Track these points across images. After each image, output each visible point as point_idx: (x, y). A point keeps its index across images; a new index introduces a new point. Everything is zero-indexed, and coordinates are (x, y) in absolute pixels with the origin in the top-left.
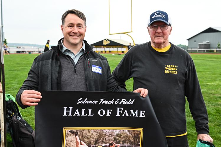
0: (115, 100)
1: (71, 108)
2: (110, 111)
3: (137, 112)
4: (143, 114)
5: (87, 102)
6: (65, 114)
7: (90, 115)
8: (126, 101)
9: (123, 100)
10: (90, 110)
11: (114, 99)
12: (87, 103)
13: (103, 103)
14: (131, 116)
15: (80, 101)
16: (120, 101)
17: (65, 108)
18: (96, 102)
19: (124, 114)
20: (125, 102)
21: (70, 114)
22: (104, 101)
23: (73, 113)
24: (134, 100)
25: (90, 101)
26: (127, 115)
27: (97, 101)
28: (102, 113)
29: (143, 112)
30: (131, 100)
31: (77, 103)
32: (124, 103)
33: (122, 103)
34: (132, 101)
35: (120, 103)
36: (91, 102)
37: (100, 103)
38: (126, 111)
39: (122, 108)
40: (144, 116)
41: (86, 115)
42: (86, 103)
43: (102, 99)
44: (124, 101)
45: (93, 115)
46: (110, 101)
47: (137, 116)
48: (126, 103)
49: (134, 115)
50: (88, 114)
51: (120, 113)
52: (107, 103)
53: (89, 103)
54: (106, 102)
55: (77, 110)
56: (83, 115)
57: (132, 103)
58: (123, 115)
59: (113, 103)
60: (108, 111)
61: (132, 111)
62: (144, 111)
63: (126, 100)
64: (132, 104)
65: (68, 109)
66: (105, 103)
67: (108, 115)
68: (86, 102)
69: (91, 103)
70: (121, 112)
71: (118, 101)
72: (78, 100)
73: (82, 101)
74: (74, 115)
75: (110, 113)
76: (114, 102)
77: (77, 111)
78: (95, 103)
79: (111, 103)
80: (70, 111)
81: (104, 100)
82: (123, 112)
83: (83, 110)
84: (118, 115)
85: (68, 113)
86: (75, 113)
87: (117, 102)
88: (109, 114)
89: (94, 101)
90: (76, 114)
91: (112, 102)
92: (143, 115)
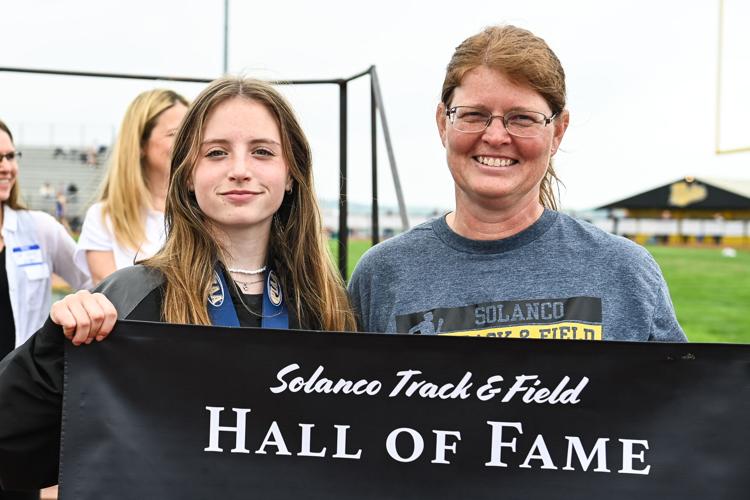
0: (478, 381)
1: (241, 414)
2: (449, 440)
3: (601, 445)
4: (641, 456)
5: (326, 386)
6: (214, 446)
7: (341, 452)
8: (538, 388)
9: (521, 379)
10: (342, 431)
11: (469, 375)
12: (327, 390)
13: (409, 393)
14: (568, 467)
15: (289, 381)
16: (505, 386)
17: (215, 412)
18: (372, 388)
19: (530, 456)
20: (532, 390)
21: (240, 447)
22: (415, 386)
23: (253, 440)
24: (585, 381)
25: (342, 382)
26: (548, 464)
27: (375, 383)
28: (405, 445)
29: (636, 449)
30: (566, 379)
31: (275, 390)
32: (526, 399)
33: (520, 395)
34: (571, 385)
35: (507, 399)
36: (344, 386)
37: (394, 393)
38: (540, 442)
39: (518, 426)
40: (646, 471)
41: (322, 454)
42: (318, 389)
43: (407, 375)
44: (528, 384)
45: (358, 456)
46: (450, 386)
47: (602, 467)
48: (537, 399)
49: (585, 463)
50: (333, 449)
51: (505, 451)
52: (432, 395)
53: (336, 390)
54: (429, 390)
55: (275, 424)
56: (305, 450)
57: (573, 396)
58: (526, 465)
59: (464, 396)
60: (441, 435)
61: (574, 442)
62: (645, 443)
63: (538, 383)
64: (573, 400)
65: (228, 419)
66: (422, 393)
67: (440, 458)
68: (318, 384)
69: (346, 391)
70: (513, 445)
71: (495, 385)
72: (280, 376)
73: (298, 380)
74: (261, 451)
75: (453, 448)
76: (472, 391)
77: (274, 428)
78: (369, 390)
79: (453, 395)
80: (240, 430)
81: (414, 379)
82: (525, 444)
83: (306, 429)
84: (496, 460)
85: (227, 440)
86: (266, 442)
87: (486, 393)
88: (448, 453)
89: (363, 382)
90: (267, 448)
91: (461, 391)
92: (636, 464)
